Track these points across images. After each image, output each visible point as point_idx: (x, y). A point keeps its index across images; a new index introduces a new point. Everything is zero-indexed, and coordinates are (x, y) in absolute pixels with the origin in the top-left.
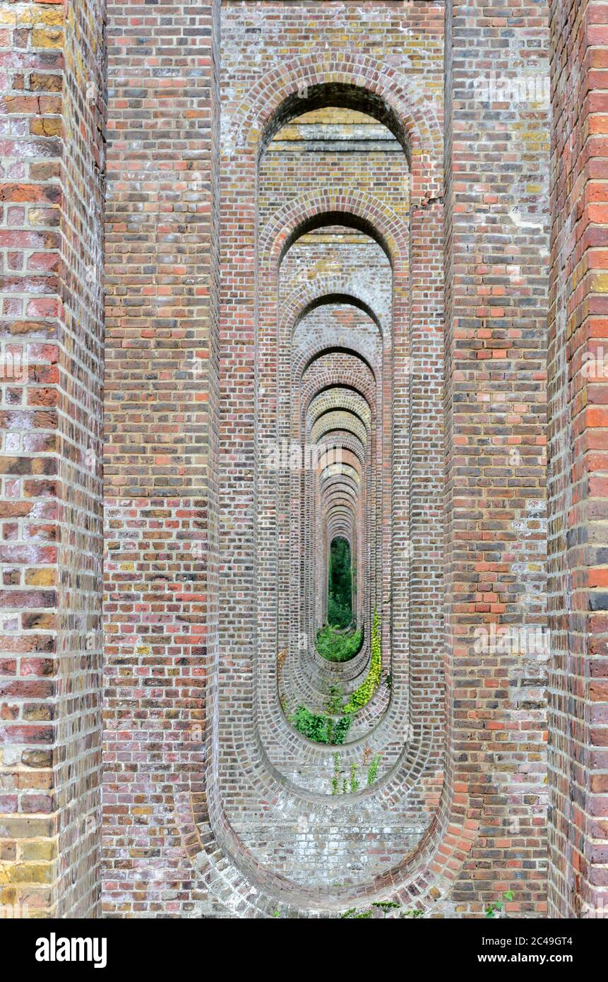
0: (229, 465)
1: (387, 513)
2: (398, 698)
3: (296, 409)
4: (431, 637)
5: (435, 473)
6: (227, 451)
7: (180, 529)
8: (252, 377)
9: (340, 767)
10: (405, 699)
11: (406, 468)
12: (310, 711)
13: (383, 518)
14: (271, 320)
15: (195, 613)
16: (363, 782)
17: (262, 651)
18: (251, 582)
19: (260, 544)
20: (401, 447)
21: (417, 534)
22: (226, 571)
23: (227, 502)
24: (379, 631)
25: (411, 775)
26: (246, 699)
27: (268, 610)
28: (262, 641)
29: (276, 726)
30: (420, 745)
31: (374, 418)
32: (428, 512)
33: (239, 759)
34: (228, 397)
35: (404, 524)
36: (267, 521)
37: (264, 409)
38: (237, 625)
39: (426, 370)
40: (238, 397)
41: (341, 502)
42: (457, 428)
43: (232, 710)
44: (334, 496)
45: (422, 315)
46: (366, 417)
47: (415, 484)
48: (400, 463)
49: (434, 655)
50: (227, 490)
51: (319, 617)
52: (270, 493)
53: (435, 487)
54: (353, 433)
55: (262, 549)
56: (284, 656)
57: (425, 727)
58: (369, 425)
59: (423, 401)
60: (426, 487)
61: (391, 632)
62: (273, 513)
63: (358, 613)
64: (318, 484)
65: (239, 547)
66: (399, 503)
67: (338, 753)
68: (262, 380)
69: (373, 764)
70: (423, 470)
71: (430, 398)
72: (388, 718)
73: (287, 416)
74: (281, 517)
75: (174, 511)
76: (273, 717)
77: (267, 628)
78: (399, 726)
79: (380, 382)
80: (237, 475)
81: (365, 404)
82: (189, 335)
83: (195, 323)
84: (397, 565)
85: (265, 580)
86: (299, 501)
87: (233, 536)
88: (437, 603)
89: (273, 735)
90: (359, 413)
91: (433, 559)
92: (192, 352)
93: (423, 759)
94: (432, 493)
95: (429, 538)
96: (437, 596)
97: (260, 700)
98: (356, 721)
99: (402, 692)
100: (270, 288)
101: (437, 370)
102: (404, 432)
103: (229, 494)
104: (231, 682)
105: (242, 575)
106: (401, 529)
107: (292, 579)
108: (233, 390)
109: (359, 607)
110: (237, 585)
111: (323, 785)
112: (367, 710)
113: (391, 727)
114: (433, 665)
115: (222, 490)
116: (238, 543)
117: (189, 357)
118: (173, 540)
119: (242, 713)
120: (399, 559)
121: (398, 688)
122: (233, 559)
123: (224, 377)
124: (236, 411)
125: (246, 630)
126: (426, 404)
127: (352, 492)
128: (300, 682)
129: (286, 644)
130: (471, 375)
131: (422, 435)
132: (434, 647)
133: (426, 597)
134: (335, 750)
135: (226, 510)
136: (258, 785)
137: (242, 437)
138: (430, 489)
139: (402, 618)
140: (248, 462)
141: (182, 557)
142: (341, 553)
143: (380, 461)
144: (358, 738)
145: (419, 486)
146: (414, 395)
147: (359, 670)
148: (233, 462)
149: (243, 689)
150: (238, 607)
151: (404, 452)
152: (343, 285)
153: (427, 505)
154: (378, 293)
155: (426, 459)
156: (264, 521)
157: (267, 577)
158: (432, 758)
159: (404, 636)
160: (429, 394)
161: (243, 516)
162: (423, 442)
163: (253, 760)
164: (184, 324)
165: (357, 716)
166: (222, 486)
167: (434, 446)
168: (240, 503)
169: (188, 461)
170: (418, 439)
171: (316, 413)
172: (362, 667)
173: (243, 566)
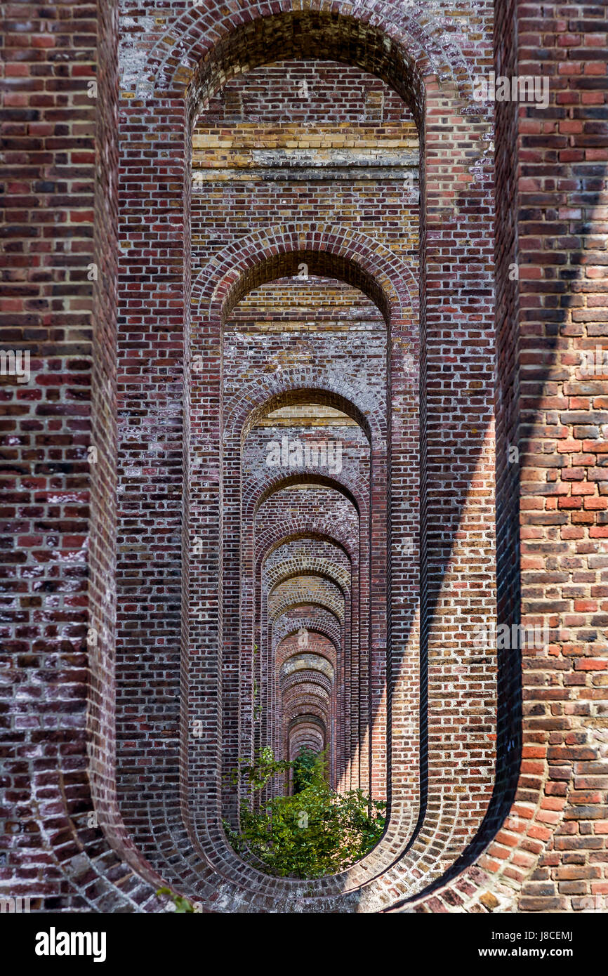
169: (58, 306)
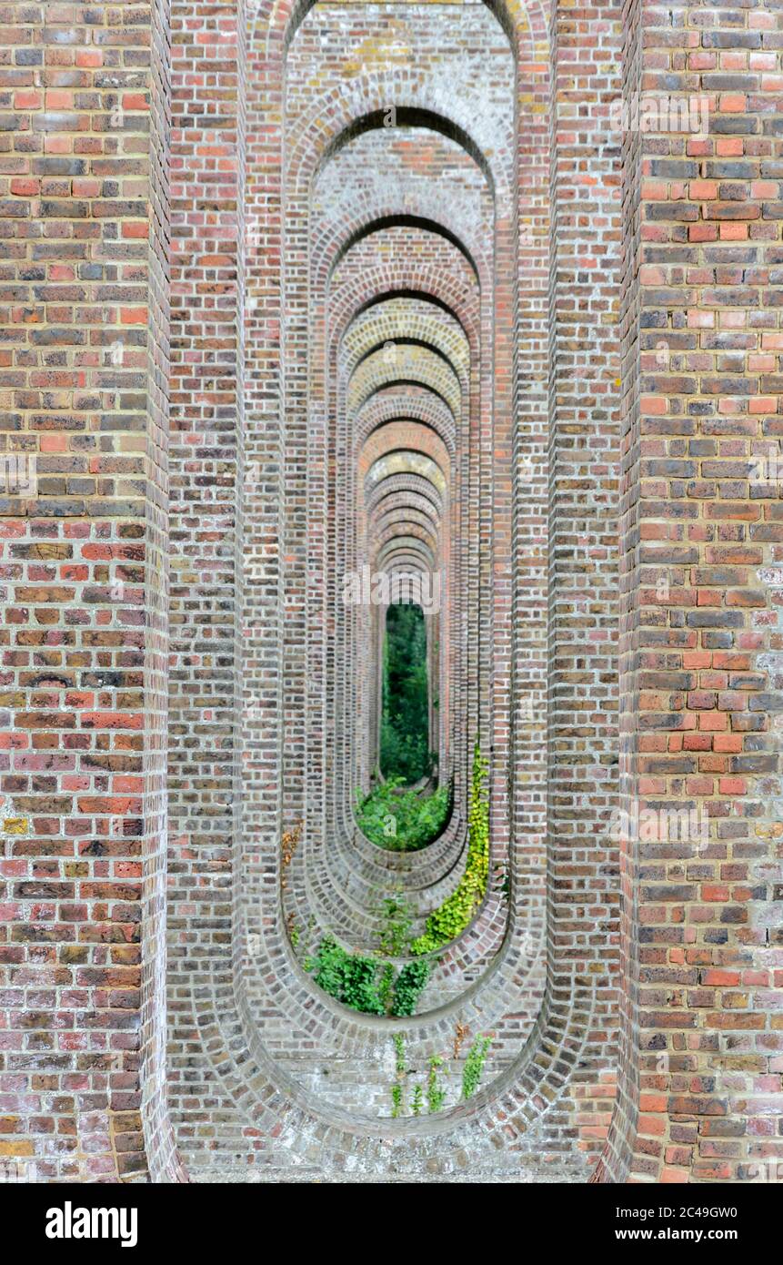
0: (186, 454)
1: (503, 552)
2: (524, 924)
3: (319, 341)
4: (591, 801)
5: (601, 471)
6: (181, 426)
7: (90, 582)
8: (234, 276)
9: (407, 1063)
10: (538, 925)
11: (541, 460)
12: (346, 948)
13: (494, 562)
14: (270, 159)
15: (120, 752)
16: (454, 1094)
17: (251, 829)
18: (230, 689)
19: (246, 613)
20: (532, 419)
21: (564, 594)
22: (179, 666)
23: (183, 527)
24: (484, 789)
25: (552, 1079)
26: (219, 925)
27: (262, 746)
28: (250, 808)
29: (279, 980)
30: (568, 1018)
31: (475, 360)
32: (587, 548)
33: (205, 1045)
34: (184, 315)
35: (537, 573)
36: (262, 566)
37: (256, 340)
38: (201, 776)
39: (584, 263)
40: (205, 316)
41: (407, 528)
42: (648, 380)
43: (190, 946)
44: (395, 516)
45: (576, 152)
46: (460, 357)
47: (560, 492)
48: (528, 450)
49: (598, 838)
50: (182, 503)
51: (363, 759)
52: (268, 510)
53: (601, 498)
54: (432, 390)
55: (252, 624)
56: (294, 839)
57: (579, 982)
58: (465, 374)
59: (577, 326)
60: (582, 498)
61: (510, 790)
62: (272, 551)
63: (442, 753)
64: (361, 492)
65: (207, 620)
66: (526, 531)
67: (402, 1034)
68: (251, 282)
69: (473, 1056)
70: (576, 466)
71: (592, 319)
72: (505, 965)
73: (302, 355)
74: (287, 559)
75: (78, 545)
76: (271, 961)
77: (261, 782)
78: (525, 980)
79: (488, 288)
80: (203, 473)
81: (457, 332)
82: (109, 190)
83: (122, 167)
84: (523, 655)
85: (256, 685)
86: (325, 527)
87: (193, 597)
88: (604, 733)
89: (273, 998)
90: (445, 348)
91: (597, 643)
92: (114, 225)
93: (575, 1047)
94: (594, 511)
95: (588, 602)
96: (603, 718)
97: (247, 927)
98: (439, 969)
99: (534, 909)
100: (268, 94)
101: (606, 264)
102: (537, 388)
103: (186, 511)
104: (189, 889)
105: (213, 675)
106: (532, 583)
107: (309, 684)
108: (194, 302)
109: (444, 742)
110: (202, 695)
111: (372, 1098)
112: (462, 948)
113: (509, 982)
114: (594, 856)
115: (173, 504)
116: (203, 611)
117: (107, 236)
118: (76, 604)
119: (211, 953)
120: (527, 645)
121: (525, 903)
122: (193, 642)
123: (175, 274)
124: (200, 344)
125: (219, 785)
126: (584, 331)
127: (430, 509)
128: (325, 891)
129: (299, 814)
130: (677, 277)
131: (575, 395)
132: (599, 821)
133: (582, 720)
134: (395, 1027)
135: (179, 545)
136: (243, 1097)
137: (212, 398)
138: (591, 503)
139: (531, 762)
140: (226, 447)
141: (94, 639)
142: (407, 632)
143: (487, 446)
144: (441, 1003)
145: (569, 498)
146: (559, 313)
147: (444, 867)
148: (193, 447)
149: (213, 905)
150: (203, 739)
151: (537, 429)
152: (415, 89)
153: (585, 535)
154: (484, 106)
155: (582, 442)
156: (254, 566)
157: (262, 679)
158: (594, 1044)
159: (537, 798)
160: (590, 311)
161: (213, 557)
162: (578, 409)
163: (233, 1047)
164: (98, 168)
165: (440, 960)
166: (173, 496)
167: (599, 416)
168: (209, 530)
170: (567, 402)
171: (359, 349)
172: (449, 861)
173: (214, 656)
